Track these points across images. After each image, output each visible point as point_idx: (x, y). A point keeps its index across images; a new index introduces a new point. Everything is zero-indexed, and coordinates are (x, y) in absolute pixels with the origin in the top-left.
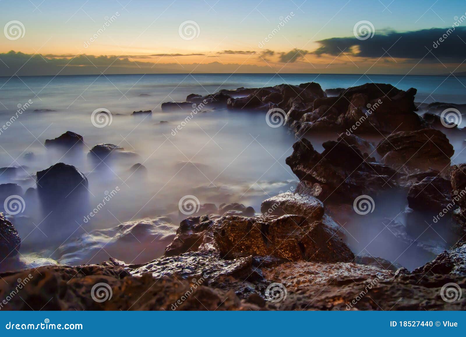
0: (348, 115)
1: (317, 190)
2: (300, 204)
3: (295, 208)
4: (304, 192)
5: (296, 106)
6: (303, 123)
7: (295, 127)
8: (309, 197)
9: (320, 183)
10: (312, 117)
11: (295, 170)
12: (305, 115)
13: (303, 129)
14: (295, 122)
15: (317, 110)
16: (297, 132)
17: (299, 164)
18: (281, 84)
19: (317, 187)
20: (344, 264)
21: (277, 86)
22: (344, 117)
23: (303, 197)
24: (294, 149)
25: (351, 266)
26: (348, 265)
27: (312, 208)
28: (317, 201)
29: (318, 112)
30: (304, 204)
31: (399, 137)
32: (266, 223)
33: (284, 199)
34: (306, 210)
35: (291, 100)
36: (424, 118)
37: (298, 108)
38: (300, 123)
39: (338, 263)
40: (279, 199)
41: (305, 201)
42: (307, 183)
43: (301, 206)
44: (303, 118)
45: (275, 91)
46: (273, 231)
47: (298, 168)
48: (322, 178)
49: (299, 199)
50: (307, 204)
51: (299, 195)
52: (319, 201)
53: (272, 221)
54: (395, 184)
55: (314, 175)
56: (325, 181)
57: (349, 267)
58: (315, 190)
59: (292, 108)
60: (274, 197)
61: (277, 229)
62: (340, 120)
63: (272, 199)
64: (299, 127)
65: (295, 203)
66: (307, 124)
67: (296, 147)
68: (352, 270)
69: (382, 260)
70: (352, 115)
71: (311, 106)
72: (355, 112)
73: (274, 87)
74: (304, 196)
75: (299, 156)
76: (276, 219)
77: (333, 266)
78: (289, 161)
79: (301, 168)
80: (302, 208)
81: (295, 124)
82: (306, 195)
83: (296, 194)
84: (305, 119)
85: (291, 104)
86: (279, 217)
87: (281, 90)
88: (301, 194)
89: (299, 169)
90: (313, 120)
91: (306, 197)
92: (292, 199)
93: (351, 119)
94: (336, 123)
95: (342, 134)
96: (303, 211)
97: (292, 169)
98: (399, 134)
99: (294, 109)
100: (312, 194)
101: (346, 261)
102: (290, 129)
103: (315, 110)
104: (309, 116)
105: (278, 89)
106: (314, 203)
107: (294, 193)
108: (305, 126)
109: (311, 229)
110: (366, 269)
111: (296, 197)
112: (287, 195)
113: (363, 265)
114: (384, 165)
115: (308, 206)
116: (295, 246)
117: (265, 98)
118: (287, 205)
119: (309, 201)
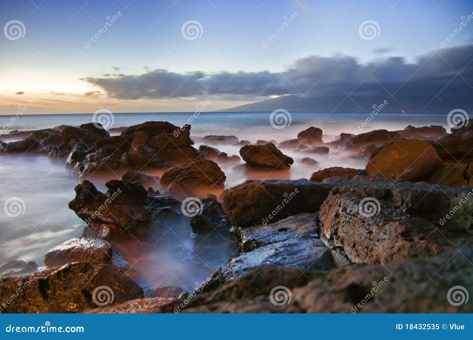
0: (131, 153)
1: (104, 231)
2: (87, 249)
3: (82, 254)
4: (91, 235)
5: (77, 147)
6: (86, 164)
7: (78, 169)
8: (96, 240)
9: (107, 223)
10: (95, 157)
11: (80, 214)
12: (88, 156)
13: (87, 170)
14: (78, 164)
15: (100, 150)
16: (81, 173)
17: (83, 207)
18: (61, 125)
19: (105, 228)
20: (132, 301)
21: (56, 127)
22: (128, 155)
23: (89, 241)
24: (77, 193)
25: (139, 302)
26: (136, 302)
27: (99, 250)
28: (104, 242)
29: (101, 152)
30: (91, 248)
31: (179, 169)
32: (45, 278)
33: (70, 247)
34: (93, 254)
35: (72, 141)
36: (199, 150)
37: (80, 149)
38: (83, 164)
39: (125, 302)
40: (63, 247)
41: (92, 245)
42: (94, 226)
43: (88, 251)
44: (86, 159)
45: (54, 133)
46: (54, 284)
47: (82, 211)
48: (108, 219)
49: (85, 243)
50: (94, 248)
51: (85, 239)
52: (106, 242)
53: (52, 273)
54: (179, 213)
55: (100, 216)
56: (111, 221)
57: (137, 303)
58: (102, 231)
59: (74, 150)
60: (58, 246)
61: (59, 282)
62: (123, 158)
63: (56, 248)
64: (82, 169)
65: (82, 249)
66: (91, 165)
67: (79, 189)
68: (140, 306)
69: (173, 287)
70: (135, 152)
71: (94, 147)
72: (137, 149)
73: (52, 129)
74: (91, 239)
75: (82, 199)
76: (56, 270)
77: (121, 307)
78: (72, 205)
79: (85, 211)
80: (89, 252)
81: (78, 166)
82: (92, 238)
83: (82, 239)
84: (88, 160)
85: (72, 146)
86: (61, 267)
87: (61, 131)
88: (87, 238)
89: (84, 212)
90: (97, 160)
91: (92, 240)
92: (77, 245)
93: (134, 156)
94: (120, 161)
95: (126, 172)
96: (91, 255)
97: (77, 213)
98: (179, 167)
99: (76, 150)
100: (100, 236)
101: (134, 298)
102: (73, 171)
103: (99, 150)
104: (92, 157)
105: (58, 130)
106: (100, 245)
107: (80, 239)
108: (88, 167)
109: (96, 273)
110: (153, 301)
111: (82, 242)
112: (72, 241)
113: (150, 298)
114: (168, 197)
115: (95, 249)
116: (79, 296)
117: (43, 140)
118: (73, 252)
119: (96, 244)
